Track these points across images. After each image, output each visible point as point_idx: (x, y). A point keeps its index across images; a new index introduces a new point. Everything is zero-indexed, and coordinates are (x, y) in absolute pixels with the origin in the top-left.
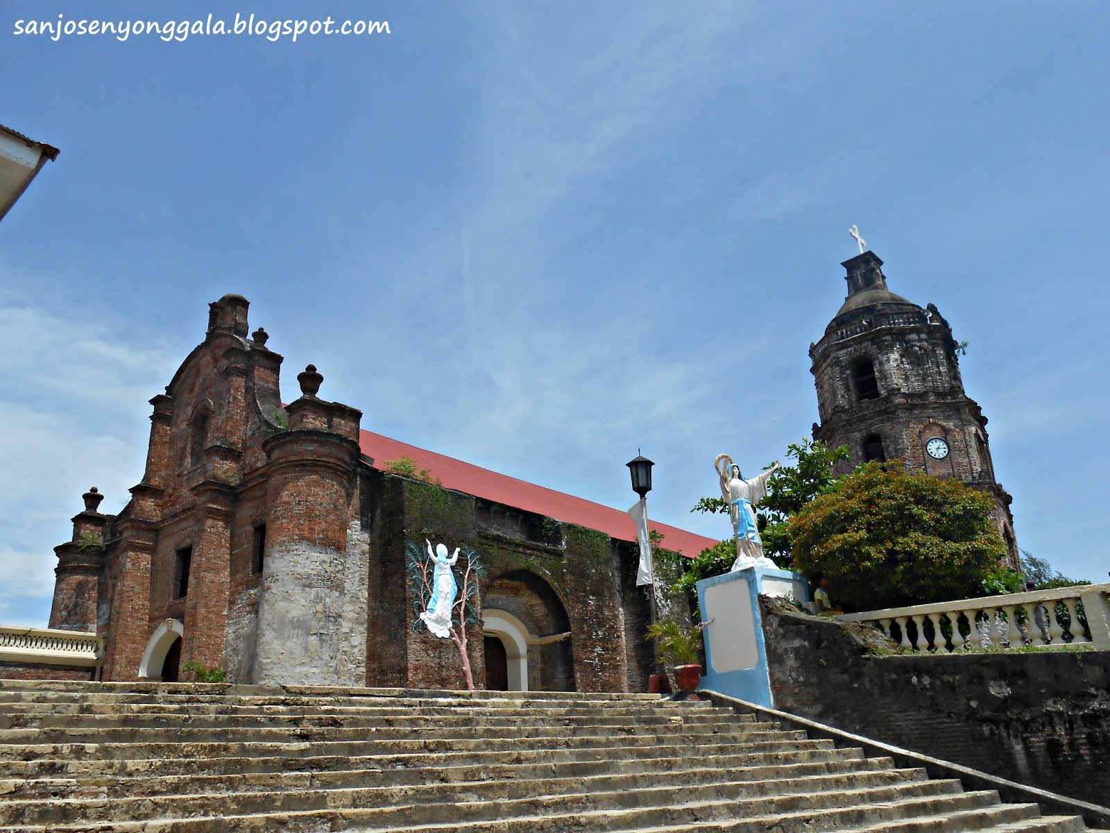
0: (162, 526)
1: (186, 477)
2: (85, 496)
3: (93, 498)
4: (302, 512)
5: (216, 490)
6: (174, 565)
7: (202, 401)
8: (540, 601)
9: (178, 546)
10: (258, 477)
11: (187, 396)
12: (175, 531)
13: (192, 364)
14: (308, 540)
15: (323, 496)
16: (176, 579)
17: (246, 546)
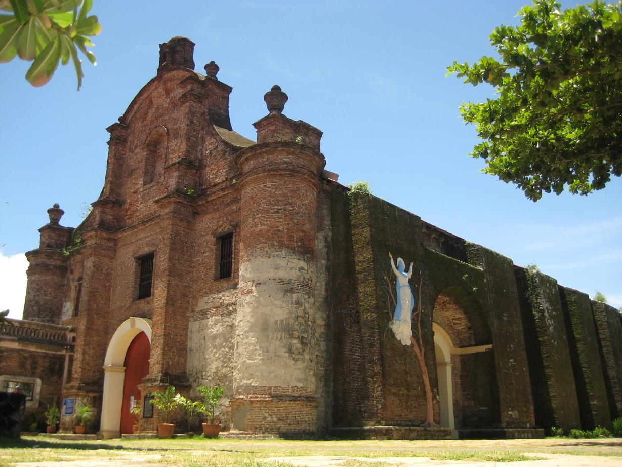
0: (120, 236)
1: (142, 194)
2: (49, 211)
3: (56, 212)
4: (281, 220)
5: (179, 202)
6: (133, 270)
7: (156, 127)
8: (464, 316)
9: (135, 254)
10: (219, 191)
11: (140, 124)
12: (133, 241)
13: (145, 96)
14: (288, 247)
15: (299, 206)
16: (135, 283)
17: (207, 254)
